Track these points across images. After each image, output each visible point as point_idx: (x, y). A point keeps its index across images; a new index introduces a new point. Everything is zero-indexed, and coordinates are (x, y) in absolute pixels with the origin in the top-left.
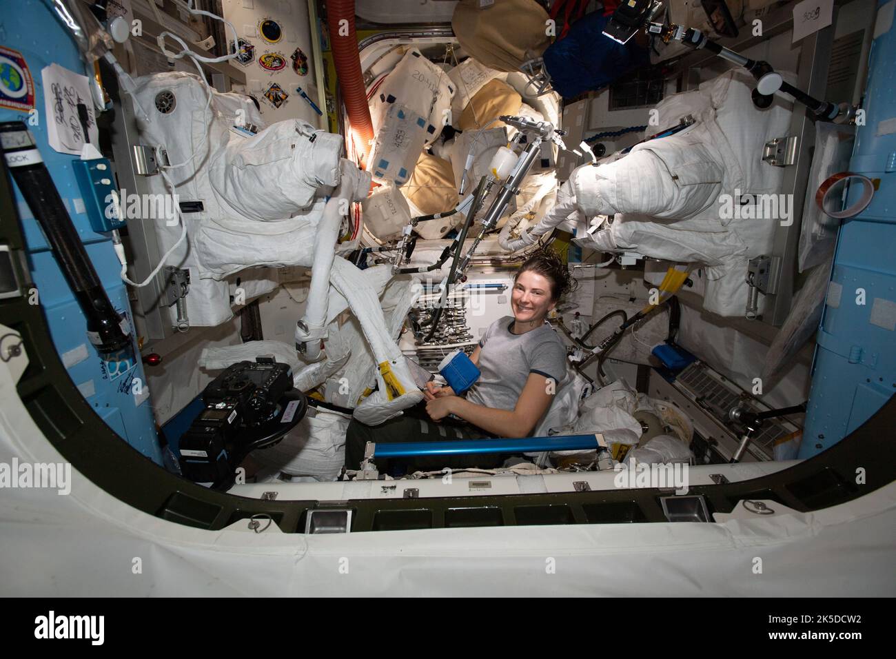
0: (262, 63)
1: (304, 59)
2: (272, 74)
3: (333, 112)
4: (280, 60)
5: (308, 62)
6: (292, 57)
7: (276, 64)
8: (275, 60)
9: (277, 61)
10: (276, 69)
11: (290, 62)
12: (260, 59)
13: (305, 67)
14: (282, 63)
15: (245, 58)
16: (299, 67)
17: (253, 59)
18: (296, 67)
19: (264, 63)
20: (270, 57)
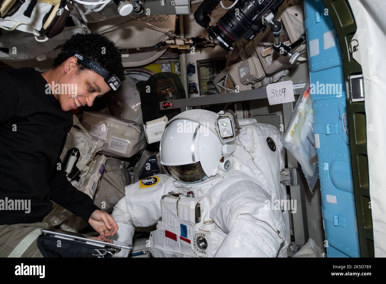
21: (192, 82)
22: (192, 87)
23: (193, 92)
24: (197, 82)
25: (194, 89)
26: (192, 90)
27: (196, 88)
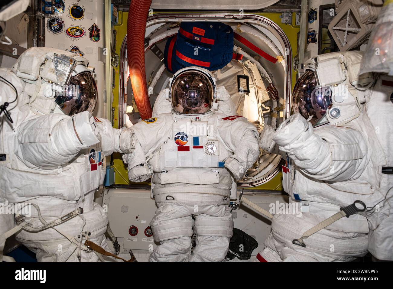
0: (68, 33)
1: (98, 30)
2: (74, 40)
3: (117, 66)
4: (81, 31)
5: (101, 33)
6: (89, 29)
7: (78, 33)
8: (77, 31)
9: (79, 32)
10: (77, 36)
11: (88, 32)
12: (67, 30)
13: (98, 36)
14: (82, 33)
15: (56, 29)
16: (94, 36)
17: (62, 30)
18: (91, 36)
19: (69, 33)
20: (74, 28)
21: (311, 30)
22: (311, 35)
23: (311, 41)
24: (317, 30)
25: (313, 37)
26: (311, 39)
27: (315, 36)
